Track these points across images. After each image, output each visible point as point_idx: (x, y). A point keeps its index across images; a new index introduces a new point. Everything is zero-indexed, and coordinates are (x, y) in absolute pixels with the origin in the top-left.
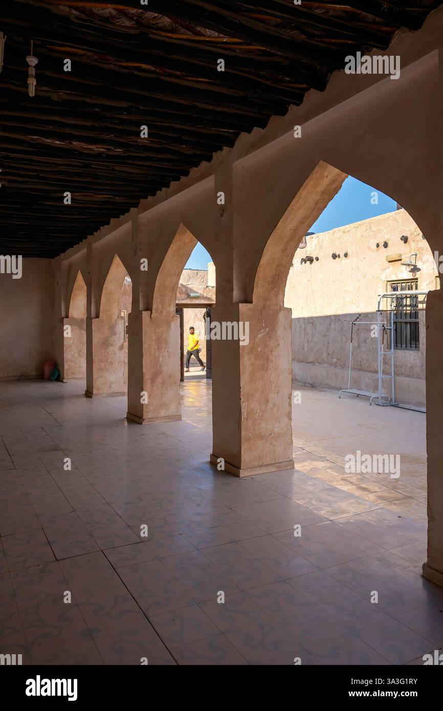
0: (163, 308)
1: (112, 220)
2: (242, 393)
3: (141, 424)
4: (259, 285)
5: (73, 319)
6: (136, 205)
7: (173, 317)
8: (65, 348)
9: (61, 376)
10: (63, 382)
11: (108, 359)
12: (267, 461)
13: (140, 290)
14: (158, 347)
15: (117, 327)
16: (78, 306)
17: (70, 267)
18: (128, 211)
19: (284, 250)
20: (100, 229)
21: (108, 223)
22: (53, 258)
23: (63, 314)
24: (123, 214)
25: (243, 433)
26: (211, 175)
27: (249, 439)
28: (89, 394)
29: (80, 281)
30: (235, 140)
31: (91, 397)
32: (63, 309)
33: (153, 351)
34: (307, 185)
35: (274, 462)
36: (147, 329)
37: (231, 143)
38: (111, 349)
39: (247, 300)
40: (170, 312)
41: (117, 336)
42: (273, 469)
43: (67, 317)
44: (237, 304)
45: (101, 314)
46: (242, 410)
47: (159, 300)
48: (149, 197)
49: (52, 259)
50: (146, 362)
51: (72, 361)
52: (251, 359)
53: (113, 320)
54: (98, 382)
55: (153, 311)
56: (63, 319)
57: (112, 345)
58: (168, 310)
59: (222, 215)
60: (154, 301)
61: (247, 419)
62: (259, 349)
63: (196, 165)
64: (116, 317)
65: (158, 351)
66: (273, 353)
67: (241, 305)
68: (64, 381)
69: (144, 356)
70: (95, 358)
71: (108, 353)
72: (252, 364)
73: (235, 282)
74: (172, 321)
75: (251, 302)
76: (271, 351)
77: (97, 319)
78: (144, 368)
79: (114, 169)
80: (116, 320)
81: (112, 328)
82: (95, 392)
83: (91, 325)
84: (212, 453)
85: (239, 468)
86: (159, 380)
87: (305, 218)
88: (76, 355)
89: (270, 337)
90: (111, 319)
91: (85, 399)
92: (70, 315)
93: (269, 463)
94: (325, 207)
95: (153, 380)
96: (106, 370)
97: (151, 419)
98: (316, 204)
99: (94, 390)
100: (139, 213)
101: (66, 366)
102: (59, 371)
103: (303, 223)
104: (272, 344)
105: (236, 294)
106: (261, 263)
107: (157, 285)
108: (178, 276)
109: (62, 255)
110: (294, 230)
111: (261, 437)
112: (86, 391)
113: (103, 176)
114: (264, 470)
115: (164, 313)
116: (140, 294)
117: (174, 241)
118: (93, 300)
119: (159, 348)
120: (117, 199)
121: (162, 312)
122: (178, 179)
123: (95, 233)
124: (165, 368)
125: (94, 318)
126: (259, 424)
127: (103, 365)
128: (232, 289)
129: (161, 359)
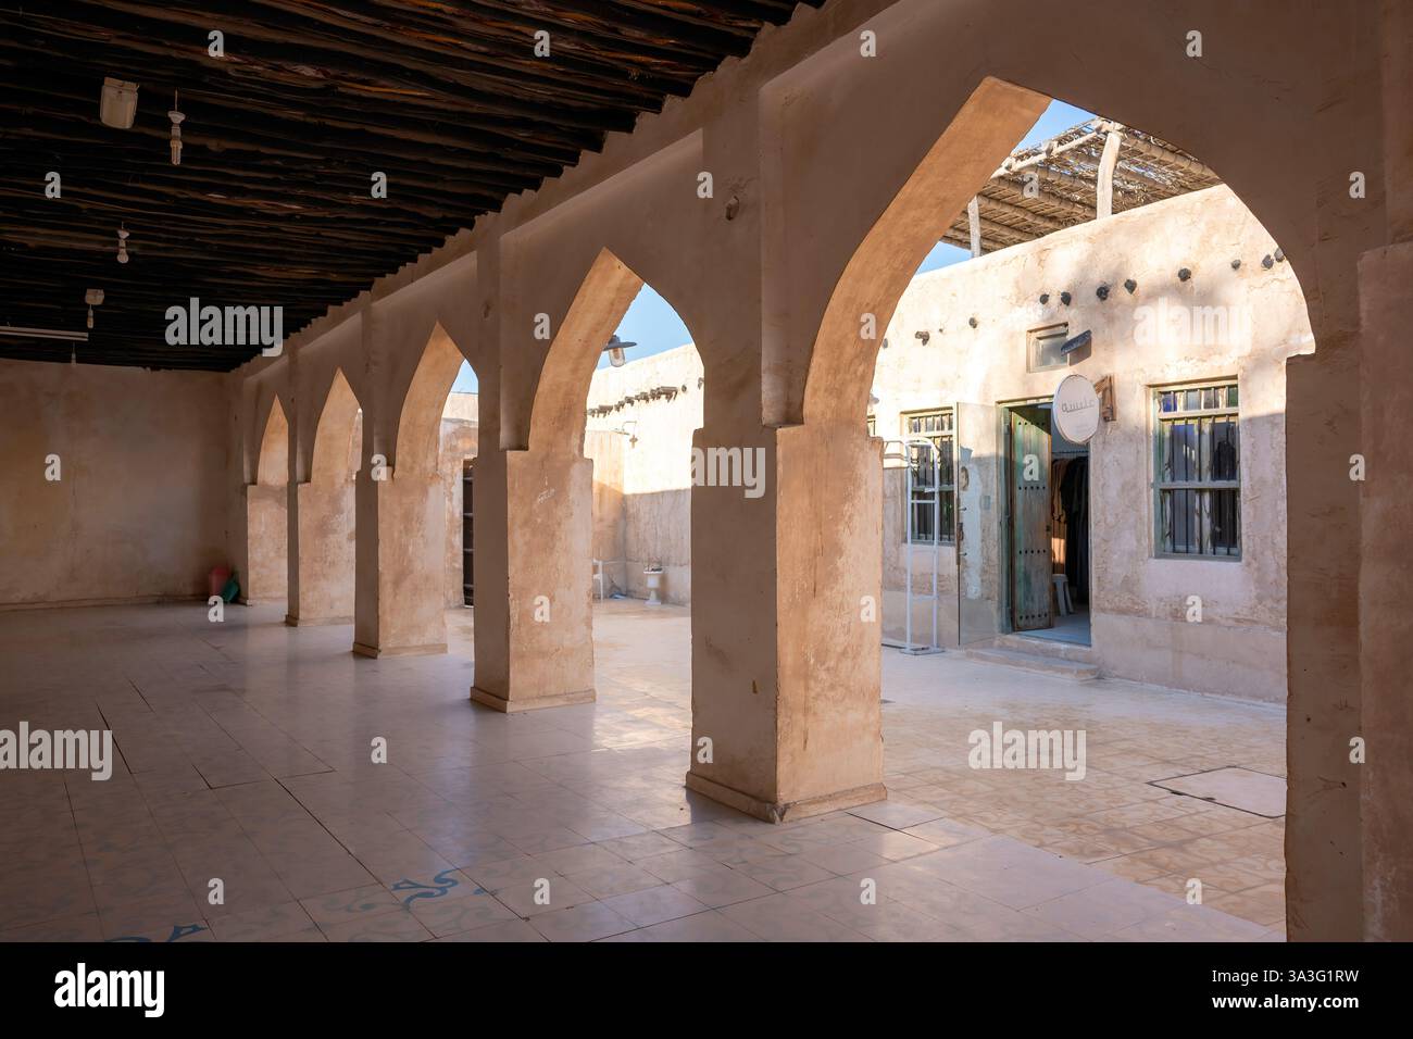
0: (414, 462)
1: (331, 309)
2: (510, 586)
3: (375, 658)
4: (539, 423)
5: (266, 487)
6: (368, 286)
7: (431, 478)
8: (249, 541)
9: (243, 594)
10: (245, 604)
11: (326, 557)
12: (552, 689)
13: (375, 430)
14: (405, 527)
15: (345, 499)
16: (274, 464)
17: (260, 387)
18: (356, 295)
19: (575, 371)
20: (310, 323)
21: (324, 313)
22: (228, 371)
23: (247, 478)
24: (348, 300)
25: (512, 646)
26: (472, 250)
27: (522, 656)
28: (292, 620)
29: (278, 417)
30: (502, 203)
31: (295, 625)
32: (246, 468)
33: (396, 535)
34: (591, 278)
35: (562, 692)
36: (386, 497)
37: (496, 206)
38: (332, 538)
39: (522, 446)
40: (425, 469)
41: (345, 514)
42: (561, 702)
43: (254, 482)
44: (505, 450)
45: (314, 476)
46: (511, 612)
47: (406, 448)
48: (387, 275)
49: (225, 374)
50: (385, 553)
51: (263, 566)
52: (524, 535)
53: (338, 486)
54: (307, 598)
55: (397, 467)
56: (245, 487)
57: (335, 531)
58: (423, 465)
59: (486, 315)
60: (398, 450)
61: (519, 625)
62: (539, 520)
63: (454, 232)
64: (343, 481)
65: (407, 534)
66: (562, 526)
67: (509, 454)
68: (248, 602)
69: (381, 542)
70: (303, 554)
71: (327, 545)
72: (526, 543)
73: (503, 418)
74: (430, 484)
75: (526, 449)
76: (559, 524)
77: (307, 485)
78: (380, 564)
79: (318, 235)
80: (342, 487)
81: (334, 501)
82: (302, 615)
83: (296, 495)
84: (472, 685)
85: (507, 699)
86: (407, 584)
87: (598, 324)
88: (272, 554)
89: (557, 502)
90: (333, 484)
91: (285, 630)
92: (259, 479)
93: (554, 693)
94: (626, 309)
95: (397, 583)
96: (324, 576)
97: (392, 651)
98: (612, 304)
99: (301, 612)
100: (372, 300)
101: (252, 576)
102: (238, 585)
103: (597, 331)
104: (560, 512)
105: (505, 436)
106: (540, 389)
107: (403, 422)
108: (439, 407)
109: (245, 366)
110: (586, 342)
111: (543, 654)
112: (287, 616)
113: (303, 243)
114: (545, 703)
115: (417, 471)
116: (375, 439)
117: (428, 348)
118: (299, 450)
119: (407, 530)
120: (334, 277)
121: (412, 468)
122: (429, 251)
123: (302, 329)
124: (417, 565)
125: (301, 483)
126: (539, 634)
127: (317, 567)
128: (499, 430)
129: (410, 548)
